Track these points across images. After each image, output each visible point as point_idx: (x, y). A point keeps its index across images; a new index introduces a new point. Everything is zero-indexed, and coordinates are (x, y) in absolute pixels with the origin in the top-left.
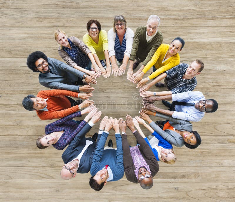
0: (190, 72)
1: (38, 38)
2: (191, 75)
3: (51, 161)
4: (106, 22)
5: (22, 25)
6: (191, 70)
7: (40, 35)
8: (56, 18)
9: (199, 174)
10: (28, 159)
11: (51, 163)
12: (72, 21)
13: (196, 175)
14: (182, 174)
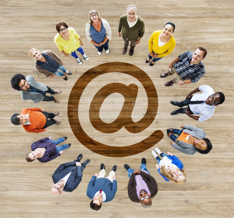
0: (196, 58)
1: (36, 38)
2: (197, 61)
3: (51, 171)
4: (110, 21)
5: (19, 24)
6: (196, 57)
7: (38, 35)
8: (56, 17)
9: (211, 185)
10: (26, 169)
11: (51, 173)
12: (74, 20)
13: (208, 186)
14: (193, 185)
